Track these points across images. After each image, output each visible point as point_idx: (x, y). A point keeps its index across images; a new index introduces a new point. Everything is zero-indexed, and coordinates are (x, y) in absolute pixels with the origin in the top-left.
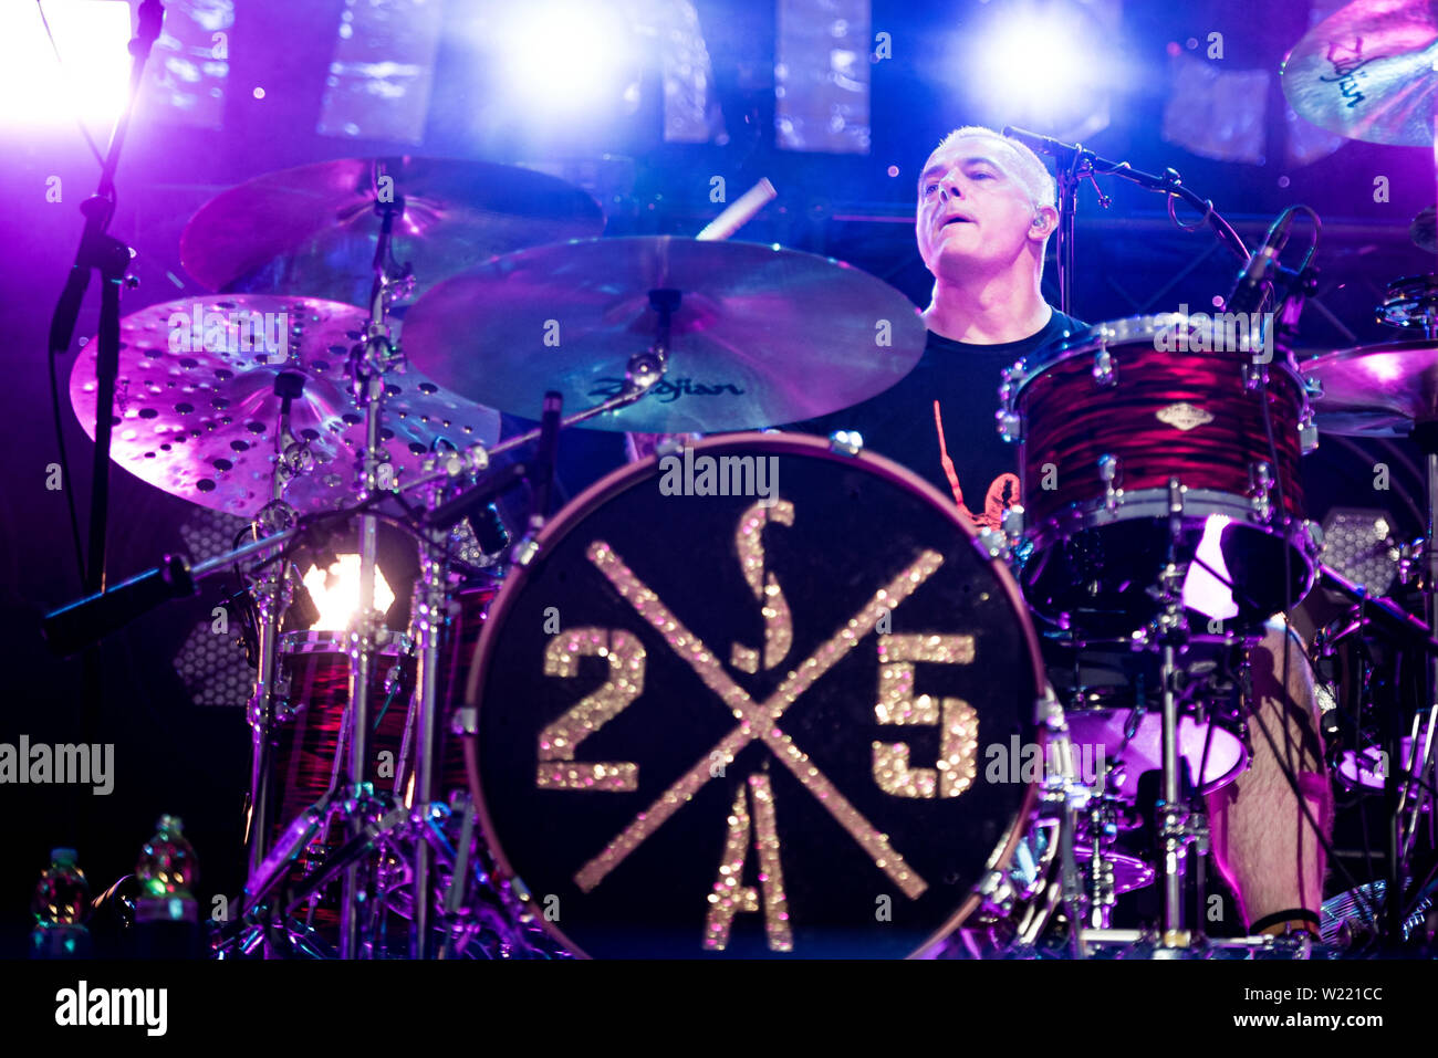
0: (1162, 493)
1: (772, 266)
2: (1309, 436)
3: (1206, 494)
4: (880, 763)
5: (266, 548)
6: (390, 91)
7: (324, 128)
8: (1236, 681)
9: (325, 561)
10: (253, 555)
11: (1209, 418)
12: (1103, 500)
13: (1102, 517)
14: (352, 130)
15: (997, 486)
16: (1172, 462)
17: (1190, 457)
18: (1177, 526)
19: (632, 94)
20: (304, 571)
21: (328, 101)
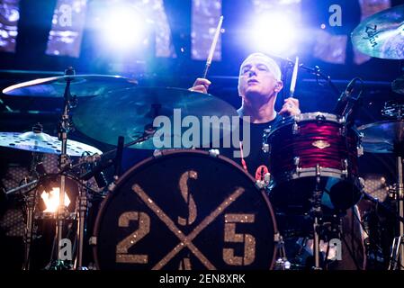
0: (314, 169)
1: (190, 96)
2: (360, 151)
3: (328, 169)
4: (225, 255)
5: (30, 186)
6: (69, 41)
7: (48, 52)
8: (337, 228)
9: (48, 189)
10: (25, 188)
11: (329, 145)
12: (295, 171)
13: (295, 176)
14: (57, 53)
15: (259, 169)
16: (317, 159)
17: (323, 157)
18: (319, 179)
19: (146, 42)
20: (42, 193)
21: (49, 44)
